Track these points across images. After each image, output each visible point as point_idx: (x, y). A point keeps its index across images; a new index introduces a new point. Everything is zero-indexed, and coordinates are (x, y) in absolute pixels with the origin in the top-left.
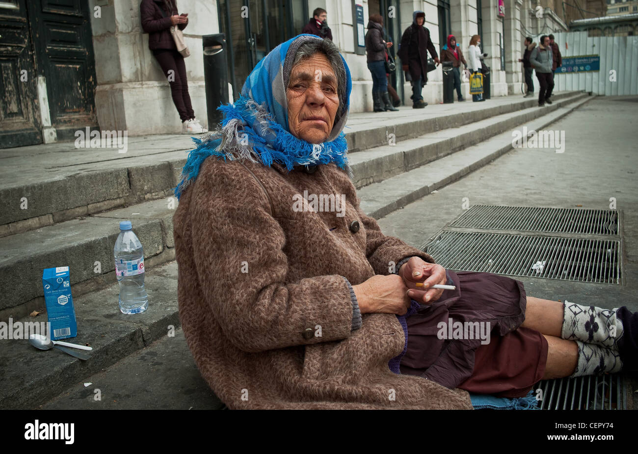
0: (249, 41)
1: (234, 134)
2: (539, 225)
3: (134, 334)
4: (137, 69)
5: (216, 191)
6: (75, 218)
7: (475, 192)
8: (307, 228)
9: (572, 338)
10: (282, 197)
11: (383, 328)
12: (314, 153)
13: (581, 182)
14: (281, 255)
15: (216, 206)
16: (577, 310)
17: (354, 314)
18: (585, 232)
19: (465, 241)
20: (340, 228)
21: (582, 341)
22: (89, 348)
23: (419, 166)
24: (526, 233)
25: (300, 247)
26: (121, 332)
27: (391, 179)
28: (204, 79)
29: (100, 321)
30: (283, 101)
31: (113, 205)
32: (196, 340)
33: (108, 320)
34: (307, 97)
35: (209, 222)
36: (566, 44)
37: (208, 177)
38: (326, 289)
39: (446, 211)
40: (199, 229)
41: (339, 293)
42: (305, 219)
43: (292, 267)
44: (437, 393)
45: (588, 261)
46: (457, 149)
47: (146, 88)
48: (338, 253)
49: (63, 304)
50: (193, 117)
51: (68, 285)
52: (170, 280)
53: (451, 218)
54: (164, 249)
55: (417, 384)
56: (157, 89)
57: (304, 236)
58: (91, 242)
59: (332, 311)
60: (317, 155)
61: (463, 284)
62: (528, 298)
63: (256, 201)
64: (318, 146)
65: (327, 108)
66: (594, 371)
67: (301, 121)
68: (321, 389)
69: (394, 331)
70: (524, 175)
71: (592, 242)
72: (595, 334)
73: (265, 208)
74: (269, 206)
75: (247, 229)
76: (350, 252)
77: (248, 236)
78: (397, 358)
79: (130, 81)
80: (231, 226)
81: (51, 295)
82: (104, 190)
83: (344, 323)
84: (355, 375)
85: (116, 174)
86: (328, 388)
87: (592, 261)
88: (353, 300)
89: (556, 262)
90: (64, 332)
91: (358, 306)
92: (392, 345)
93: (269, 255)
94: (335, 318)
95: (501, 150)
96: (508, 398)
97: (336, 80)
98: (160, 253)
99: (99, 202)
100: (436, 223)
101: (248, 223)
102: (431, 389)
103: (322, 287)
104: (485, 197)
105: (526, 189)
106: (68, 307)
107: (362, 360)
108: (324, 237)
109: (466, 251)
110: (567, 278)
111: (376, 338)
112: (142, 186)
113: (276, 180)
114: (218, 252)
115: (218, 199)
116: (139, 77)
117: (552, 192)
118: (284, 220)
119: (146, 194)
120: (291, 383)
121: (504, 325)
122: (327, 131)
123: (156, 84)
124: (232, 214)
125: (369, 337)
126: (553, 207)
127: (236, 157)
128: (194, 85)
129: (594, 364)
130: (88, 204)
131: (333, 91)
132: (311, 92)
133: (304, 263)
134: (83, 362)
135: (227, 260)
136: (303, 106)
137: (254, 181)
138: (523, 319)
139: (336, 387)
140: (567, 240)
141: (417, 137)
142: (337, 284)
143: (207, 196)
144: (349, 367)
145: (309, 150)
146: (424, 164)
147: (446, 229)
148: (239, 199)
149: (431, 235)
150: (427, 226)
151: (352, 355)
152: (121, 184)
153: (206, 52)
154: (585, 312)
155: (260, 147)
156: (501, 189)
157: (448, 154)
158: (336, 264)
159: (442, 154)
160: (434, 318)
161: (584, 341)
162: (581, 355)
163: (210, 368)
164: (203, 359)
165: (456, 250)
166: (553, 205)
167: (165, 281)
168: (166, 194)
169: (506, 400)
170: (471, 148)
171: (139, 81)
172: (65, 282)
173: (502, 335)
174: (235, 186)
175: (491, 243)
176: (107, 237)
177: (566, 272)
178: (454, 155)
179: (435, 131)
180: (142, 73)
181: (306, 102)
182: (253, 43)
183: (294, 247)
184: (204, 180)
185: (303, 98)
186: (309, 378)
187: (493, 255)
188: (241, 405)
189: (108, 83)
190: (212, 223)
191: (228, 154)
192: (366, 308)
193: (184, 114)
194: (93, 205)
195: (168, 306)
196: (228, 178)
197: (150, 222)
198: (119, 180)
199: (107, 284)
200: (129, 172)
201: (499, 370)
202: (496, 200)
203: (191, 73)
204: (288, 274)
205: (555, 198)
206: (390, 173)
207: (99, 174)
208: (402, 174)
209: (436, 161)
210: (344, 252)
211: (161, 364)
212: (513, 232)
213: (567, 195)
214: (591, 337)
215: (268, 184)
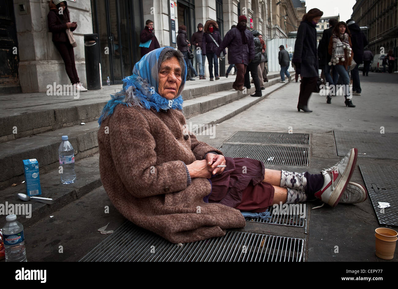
0: (110, 38)
1: (131, 94)
2: (272, 140)
3: (72, 192)
4: (45, 53)
5: (123, 122)
6: (26, 136)
7: (239, 125)
8: (166, 138)
9: (285, 187)
10: (155, 123)
11: (201, 183)
12: (169, 104)
13: (293, 120)
14: (153, 152)
15: (124, 128)
16: (287, 174)
17: (188, 179)
18: (293, 143)
19: (234, 148)
20: (180, 138)
21: (289, 188)
22: (51, 199)
23: (208, 111)
24: (265, 144)
25: (162, 147)
26: (65, 192)
27: (194, 117)
28: (85, 60)
29: (52, 187)
30: (156, 79)
31: (46, 130)
32: (112, 191)
33: (56, 187)
34: (168, 78)
35: (121, 136)
36: (286, 45)
37: (119, 114)
38: (174, 168)
39: (224, 134)
40: (115, 140)
41: (181, 170)
42: (166, 134)
43: (158, 157)
44: (226, 209)
45: (294, 157)
46: (228, 102)
47: (50, 64)
48: (180, 150)
49: (35, 177)
50: (79, 82)
51: (38, 167)
52: (84, 168)
53: (227, 137)
54: (78, 152)
55: (217, 206)
56: (57, 65)
57: (164, 142)
58: (42, 148)
59: (178, 178)
60: (171, 105)
61: (236, 163)
62: (266, 169)
63: (143, 126)
64: (171, 101)
65: (177, 84)
66: (295, 201)
67: (165, 89)
68: (174, 210)
69: (206, 184)
70: (264, 116)
71: (297, 148)
72: (295, 184)
73: (147, 128)
74: (149, 128)
75: (139, 140)
76: (185, 149)
77: (139, 143)
78: (207, 197)
79: (41, 60)
80: (131, 138)
81: (28, 173)
82: (42, 121)
83: (183, 183)
84: (189, 204)
85: (48, 112)
86: (177, 209)
87: (296, 157)
88: (187, 173)
89: (279, 157)
90: (35, 192)
91: (190, 175)
92: (205, 190)
93: (149, 152)
94: (179, 181)
95: (252, 103)
96: (257, 213)
97: (181, 70)
98: (77, 154)
99: (39, 128)
100: (219, 140)
101: (139, 137)
102: (223, 208)
103: (172, 167)
104: (244, 127)
105: (265, 123)
106: (38, 179)
107: (192, 198)
108: (174, 142)
109: (235, 153)
110: (284, 164)
111: (198, 187)
112: (62, 119)
113: (152, 115)
114: (124, 151)
115: (125, 125)
116: (46, 58)
117: (278, 125)
118: (155, 134)
119: (64, 124)
120: (159, 208)
121: (255, 181)
122: (176, 94)
123: (56, 62)
124: (131, 132)
125: (195, 187)
126: (278, 132)
127: (133, 105)
128: (79, 63)
129: (295, 198)
130: (33, 129)
131: (179, 75)
132: (170, 76)
133: (164, 155)
134: (48, 205)
135: (129, 155)
136: (166, 82)
137: (142, 116)
138: (264, 178)
139: (181, 209)
140: (285, 147)
141: (206, 95)
142: (180, 165)
143: (119, 124)
144: (185, 200)
145: (167, 103)
146: (211, 110)
147: (225, 143)
148: (135, 125)
149: (217, 145)
150: (215, 141)
151: (187, 195)
152: (50, 118)
153: (86, 44)
154: (291, 175)
155: (144, 100)
156: (252, 123)
157: (224, 105)
158: (179, 155)
159: (220, 105)
160: (224, 178)
161: (290, 187)
162: (289, 193)
163: (120, 203)
164: (116, 199)
165: (230, 153)
166: (278, 131)
167: (81, 168)
168: (74, 124)
169: (256, 213)
170: (235, 101)
171: (46, 60)
172: (36, 166)
173: (254, 185)
174: (133, 119)
175: (248, 149)
176: (50, 145)
177: (284, 162)
178: (227, 105)
179: (216, 92)
180: (48, 55)
181: (167, 80)
182: (112, 39)
183: (159, 147)
184: (117, 116)
185: (166, 78)
186: (167, 206)
187: (249, 154)
188: (137, 218)
189: (26, 61)
190: (122, 136)
191: (129, 103)
192: (193, 175)
193: (73, 80)
194: (35, 129)
195: (87, 180)
196: (129, 115)
197: (71, 138)
198: (50, 116)
199: (50, 170)
200: (55, 112)
201: (253, 200)
202: (249, 128)
203: (77, 56)
204: (157, 161)
205: (280, 128)
206: (193, 114)
207: (39, 112)
208: (199, 115)
209: (217, 109)
210: (183, 149)
211: (88, 206)
212: (258, 144)
213: (285, 126)
214: (293, 185)
215: (148, 117)
